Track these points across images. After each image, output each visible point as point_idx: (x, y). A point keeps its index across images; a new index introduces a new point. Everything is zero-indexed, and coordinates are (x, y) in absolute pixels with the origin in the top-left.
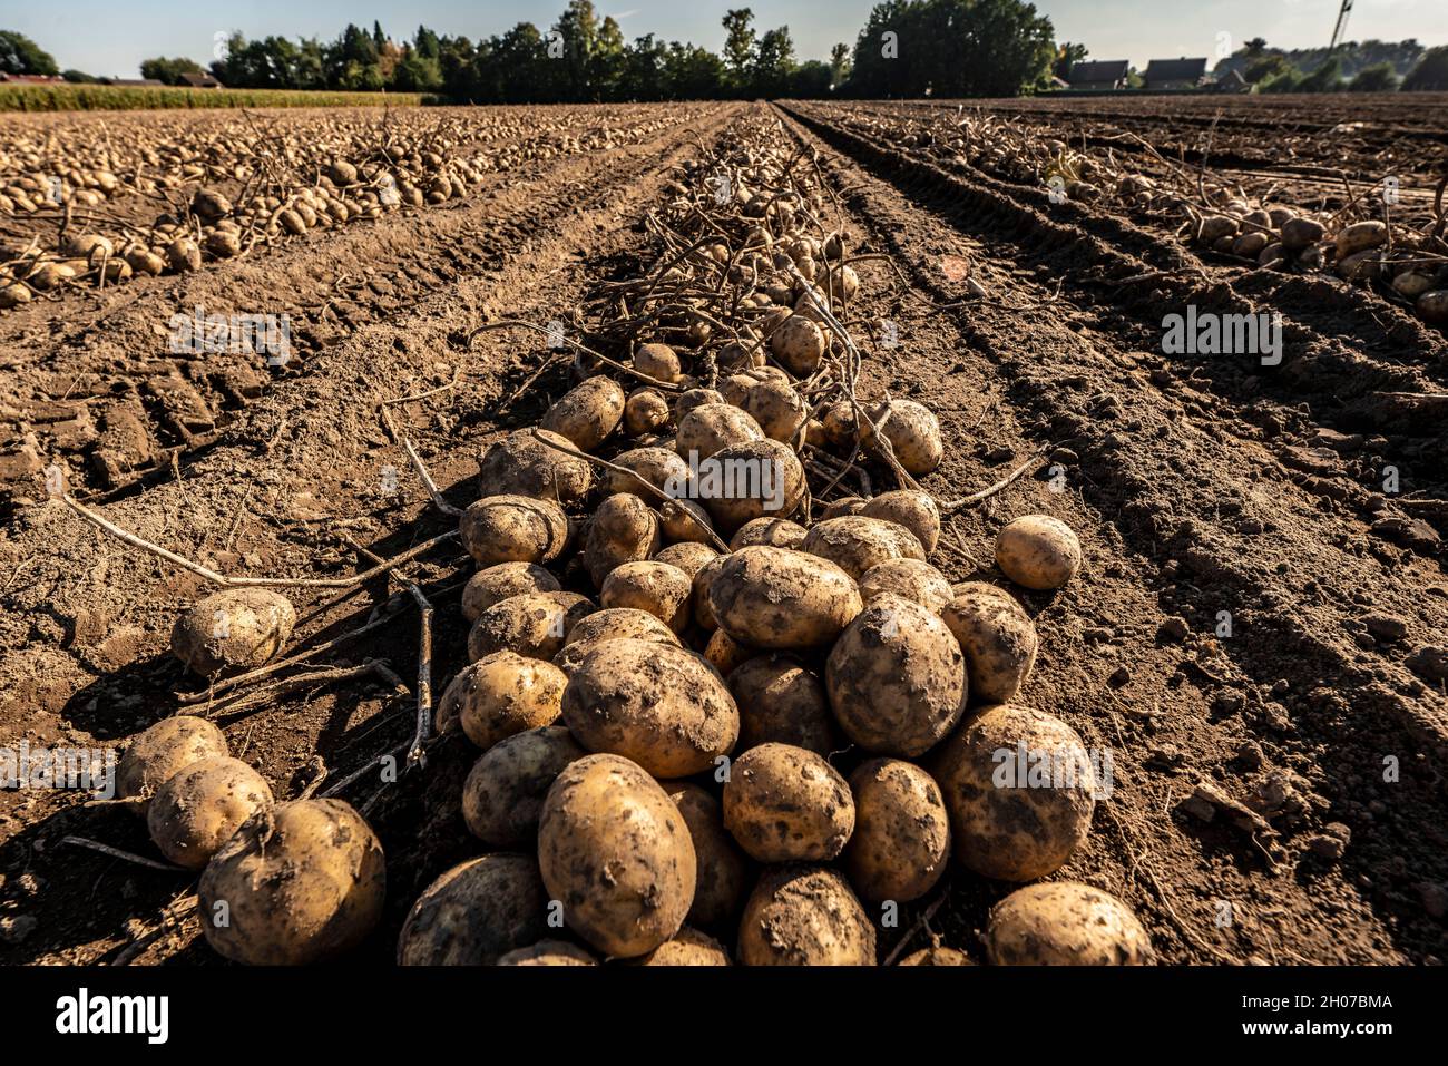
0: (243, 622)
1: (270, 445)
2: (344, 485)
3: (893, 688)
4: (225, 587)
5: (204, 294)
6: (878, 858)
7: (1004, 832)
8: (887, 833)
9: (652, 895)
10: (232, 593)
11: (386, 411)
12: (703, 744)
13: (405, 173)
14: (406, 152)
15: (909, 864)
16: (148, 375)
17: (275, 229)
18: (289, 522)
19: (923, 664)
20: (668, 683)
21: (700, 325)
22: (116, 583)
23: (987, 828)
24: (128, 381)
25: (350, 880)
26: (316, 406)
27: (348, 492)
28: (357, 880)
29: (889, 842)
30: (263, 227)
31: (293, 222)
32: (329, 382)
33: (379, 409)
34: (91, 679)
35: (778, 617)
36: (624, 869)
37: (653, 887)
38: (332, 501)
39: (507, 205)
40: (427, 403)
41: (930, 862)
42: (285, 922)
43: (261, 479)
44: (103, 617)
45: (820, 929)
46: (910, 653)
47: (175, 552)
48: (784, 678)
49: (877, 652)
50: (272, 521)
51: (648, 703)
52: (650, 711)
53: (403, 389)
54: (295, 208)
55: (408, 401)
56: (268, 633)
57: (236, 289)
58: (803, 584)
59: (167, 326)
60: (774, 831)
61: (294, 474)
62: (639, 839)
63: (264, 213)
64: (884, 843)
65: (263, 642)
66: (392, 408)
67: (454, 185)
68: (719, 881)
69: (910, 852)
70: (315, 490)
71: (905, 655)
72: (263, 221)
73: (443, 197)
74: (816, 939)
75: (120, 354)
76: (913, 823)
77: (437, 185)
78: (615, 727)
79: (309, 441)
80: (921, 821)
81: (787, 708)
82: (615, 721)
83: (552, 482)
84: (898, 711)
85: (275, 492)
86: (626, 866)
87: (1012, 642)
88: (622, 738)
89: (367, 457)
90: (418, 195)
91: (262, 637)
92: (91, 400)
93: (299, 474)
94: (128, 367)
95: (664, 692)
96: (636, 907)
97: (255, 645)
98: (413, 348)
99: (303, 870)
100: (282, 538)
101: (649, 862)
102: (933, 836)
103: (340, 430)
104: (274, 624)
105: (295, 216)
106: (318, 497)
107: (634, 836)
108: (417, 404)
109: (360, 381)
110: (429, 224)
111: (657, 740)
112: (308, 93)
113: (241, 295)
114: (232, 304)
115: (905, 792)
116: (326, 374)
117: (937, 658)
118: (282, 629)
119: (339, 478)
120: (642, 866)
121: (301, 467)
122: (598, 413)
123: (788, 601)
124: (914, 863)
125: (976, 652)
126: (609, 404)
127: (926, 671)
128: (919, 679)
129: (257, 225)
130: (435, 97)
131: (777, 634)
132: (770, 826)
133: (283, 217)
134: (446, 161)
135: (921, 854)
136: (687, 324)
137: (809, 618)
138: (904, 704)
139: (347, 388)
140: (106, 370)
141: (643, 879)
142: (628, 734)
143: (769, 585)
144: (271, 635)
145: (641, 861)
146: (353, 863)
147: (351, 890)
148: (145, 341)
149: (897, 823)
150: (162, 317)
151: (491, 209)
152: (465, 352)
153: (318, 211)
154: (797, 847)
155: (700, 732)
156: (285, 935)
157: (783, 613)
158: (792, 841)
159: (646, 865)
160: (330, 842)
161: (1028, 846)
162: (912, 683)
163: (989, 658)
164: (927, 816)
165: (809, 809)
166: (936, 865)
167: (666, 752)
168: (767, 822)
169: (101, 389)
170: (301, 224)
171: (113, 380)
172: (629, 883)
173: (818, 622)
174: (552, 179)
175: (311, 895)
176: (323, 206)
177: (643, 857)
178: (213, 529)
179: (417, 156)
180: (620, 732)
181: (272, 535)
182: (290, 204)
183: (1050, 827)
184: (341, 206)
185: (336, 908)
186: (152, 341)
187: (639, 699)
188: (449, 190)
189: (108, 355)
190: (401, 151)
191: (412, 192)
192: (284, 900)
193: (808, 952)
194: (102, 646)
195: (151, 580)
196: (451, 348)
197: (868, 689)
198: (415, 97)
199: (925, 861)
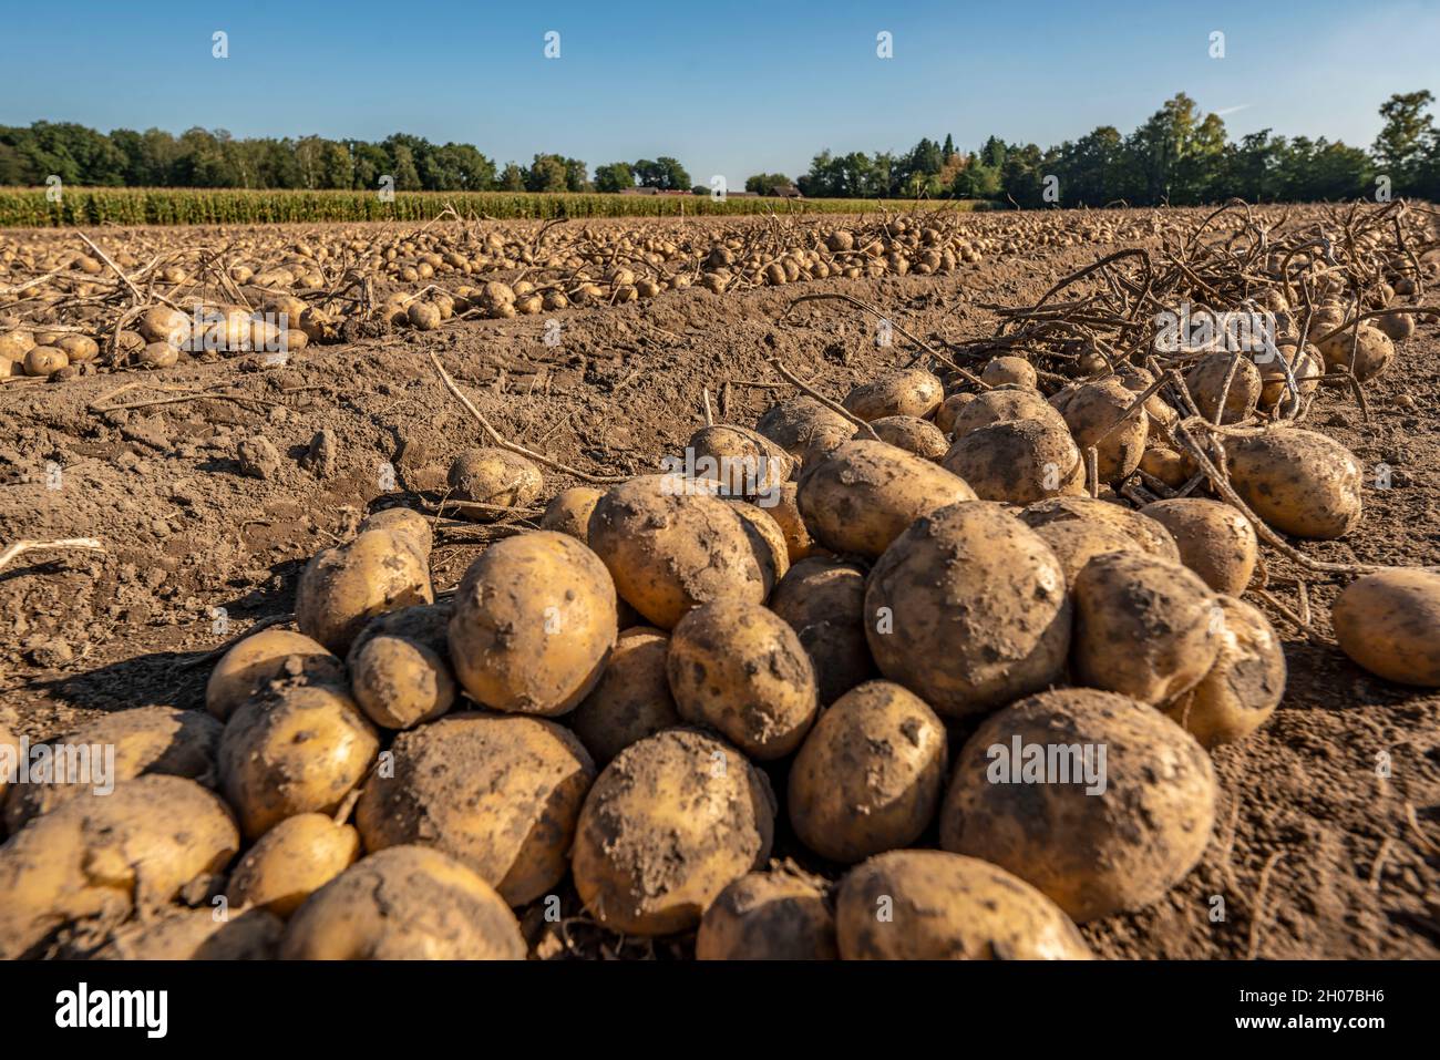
0: (494, 471)
1: (616, 387)
2: (659, 433)
3: (923, 591)
4: (498, 445)
5: (666, 306)
6: (811, 775)
7: (988, 811)
8: (830, 745)
9: (506, 632)
10: (501, 451)
11: (728, 388)
12: (694, 589)
13: (898, 245)
14: (908, 227)
15: (839, 792)
16: (599, 357)
17: (760, 278)
18: (597, 443)
19: (977, 576)
20: (685, 517)
21: (1093, 356)
22: (447, 434)
23: (971, 801)
24: (582, 357)
25: (381, 598)
26: (669, 368)
27: (659, 439)
28: (388, 602)
29: (828, 755)
30: (750, 276)
31: (776, 275)
32: (691, 354)
33: (723, 386)
34: (401, 490)
35: (846, 501)
36: (492, 596)
37: (510, 625)
38: (642, 441)
39: (990, 278)
40: (772, 392)
41: (868, 801)
42: (325, 602)
43: (592, 405)
44: (427, 453)
45: (669, 775)
46: (960, 554)
47: (498, 431)
48: (829, 573)
49: (922, 545)
50: (583, 437)
51: (651, 524)
52: (650, 532)
53: (755, 376)
54: (783, 264)
55: (755, 387)
56: (509, 487)
57: (693, 307)
58: (890, 475)
59: (629, 326)
60: (690, 672)
61: (622, 411)
62: (522, 580)
63: (756, 265)
64: (822, 755)
65: (502, 493)
66: (737, 388)
67: (944, 260)
68: (637, 723)
69: (845, 775)
70: (633, 430)
71: (953, 554)
72: (752, 271)
73: (928, 269)
74: (655, 780)
75: (587, 340)
76: (862, 742)
77: (927, 258)
78: (612, 536)
79: (648, 392)
80: (873, 743)
81: (815, 600)
82: (614, 530)
83: (807, 441)
84: (923, 624)
85: (599, 419)
86: (496, 593)
87: (1147, 603)
88: (616, 551)
89: (693, 419)
90: (904, 265)
91: (502, 488)
92: (551, 365)
93: (626, 412)
94: (588, 348)
95: (675, 523)
96: (490, 636)
97: (495, 492)
98: (782, 346)
99: (352, 568)
100: (583, 451)
101: (519, 601)
102: (882, 769)
103: (679, 391)
104: (516, 482)
105: (780, 270)
106: (633, 435)
107: (520, 576)
108: (762, 392)
109: (716, 358)
110: (894, 283)
111: (647, 564)
112: (870, 201)
113: (695, 313)
114: (685, 319)
115: (875, 708)
116: (692, 348)
117: (1004, 578)
118: (522, 490)
119: (658, 426)
120: (510, 601)
121: (631, 407)
122: (898, 398)
123: (862, 486)
124: (845, 791)
125: (1091, 608)
126: (914, 392)
127: (978, 586)
128: (963, 593)
129: (745, 273)
130: (989, 203)
131: (843, 524)
132: (688, 663)
133: (770, 270)
134: (945, 238)
135: (856, 785)
136: (1076, 352)
137: (883, 513)
138: (933, 615)
139: (702, 361)
140: (573, 349)
141: (506, 613)
142: (622, 548)
143: (849, 465)
144: (510, 490)
145: (513, 597)
146: (392, 588)
147: (379, 606)
148: (608, 334)
149: (845, 736)
150: (628, 318)
151: (969, 280)
152: (838, 364)
153: (802, 269)
154: (713, 707)
155: (694, 576)
156: (321, 613)
157: (852, 499)
158: (708, 694)
159: (515, 604)
160: (381, 560)
161: (1013, 841)
162: (951, 593)
163: (1105, 619)
164: (885, 742)
165: (726, 654)
166: (874, 810)
167: (652, 582)
168: (687, 658)
169: (563, 360)
170: (783, 277)
171: (573, 355)
172: (490, 608)
173: (895, 522)
174: (1056, 260)
175: (348, 589)
176: (810, 266)
177: (516, 595)
178: (535, 426)
179: (918, 231)
180: (615, 542)
181: (578, 447)
182: (779, 259)
183: (1059, 830)
184: (824, 266)
185: (360, 611)
186: (613, 334)
187: (644, 518)
188: (938, 263)
189: (579, 337)
190: (902, 227)
191: (898, 261)
192: (331, 583)
193: (637, 785)
194: (417, 472)
195: (473, 443)
196: (826, 358)
197: (894, 587)
198: (967, 204)
199: (860, 797)
